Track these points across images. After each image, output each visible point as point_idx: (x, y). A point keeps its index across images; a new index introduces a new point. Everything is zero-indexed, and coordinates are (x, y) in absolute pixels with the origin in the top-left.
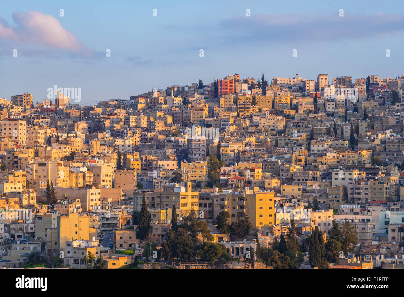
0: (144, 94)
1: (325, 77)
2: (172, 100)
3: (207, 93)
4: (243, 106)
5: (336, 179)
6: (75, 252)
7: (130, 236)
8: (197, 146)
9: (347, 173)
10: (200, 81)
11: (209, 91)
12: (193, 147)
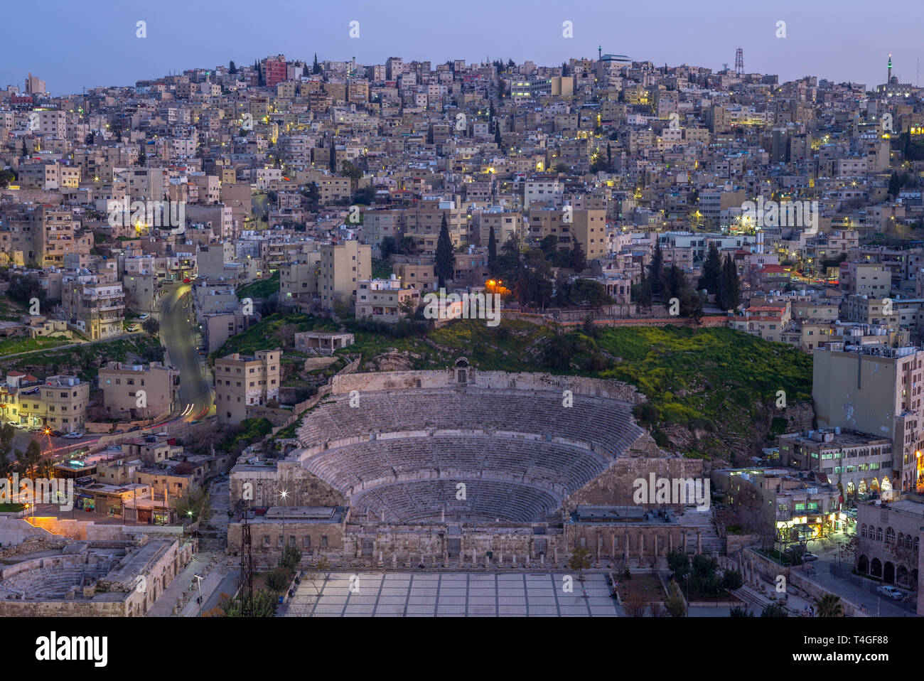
0: (159, 79)
1: (398, 62)
2: (208, 88)
3: (249, 79)
4: (315, 97)
5: (531, 192)
6: (375, 298)
7: (425, 272)
8: (299, 148)
9: (545, 184)
10: (232, 64)
11: (252, 77)
12: (293, 150)
